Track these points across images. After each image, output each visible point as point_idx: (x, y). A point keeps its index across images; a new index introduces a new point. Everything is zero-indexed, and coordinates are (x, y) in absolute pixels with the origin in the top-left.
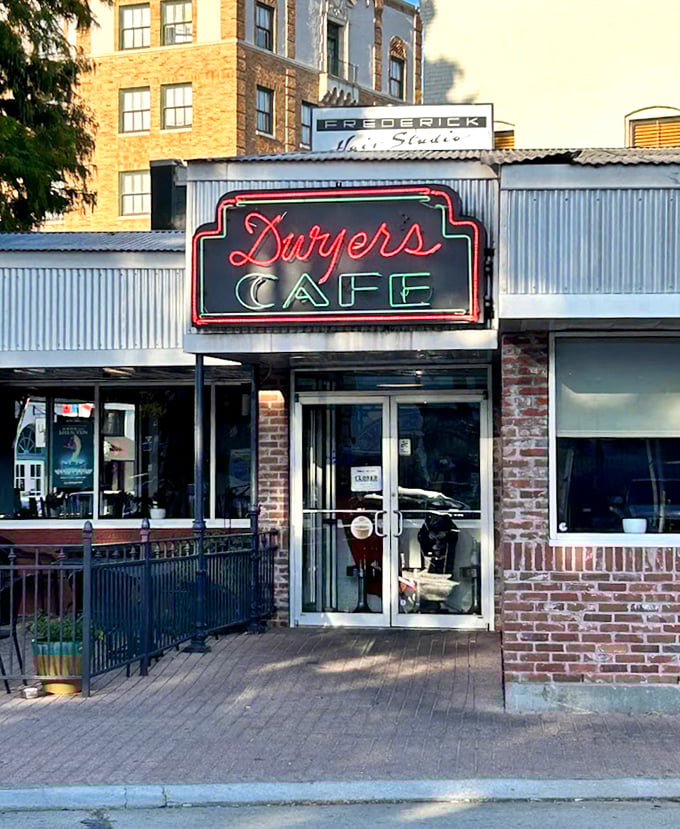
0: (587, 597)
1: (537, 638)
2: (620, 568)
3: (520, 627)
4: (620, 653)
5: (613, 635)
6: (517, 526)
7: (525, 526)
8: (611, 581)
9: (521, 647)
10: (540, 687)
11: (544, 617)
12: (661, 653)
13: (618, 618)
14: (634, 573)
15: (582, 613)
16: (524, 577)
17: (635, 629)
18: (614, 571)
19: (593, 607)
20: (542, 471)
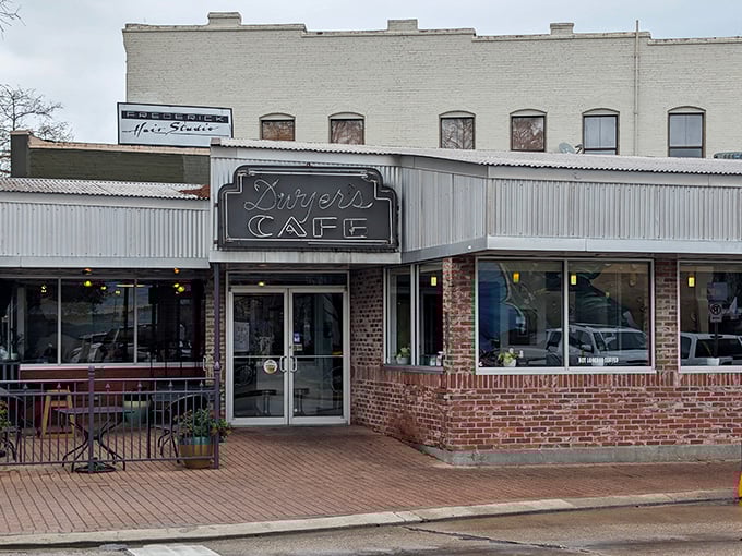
0: (495, 403)
1: (469, 425)
2: (511, 386)
3: (460, 420)
4: (511, 432)
5: (508, 422)
6: (459, 364)
7: (463, 364)
8: (507, 393)
9: (461, 431)
10: (470, 454)
11: (473, 414)
12: (532, 432)
13: (510, 413)
14: (518, 389)
15: (492, 411)
16: (463, 392)
17: (519, 419)
18: (509, 388)
19: (498, 408)
20: (472, 333)
